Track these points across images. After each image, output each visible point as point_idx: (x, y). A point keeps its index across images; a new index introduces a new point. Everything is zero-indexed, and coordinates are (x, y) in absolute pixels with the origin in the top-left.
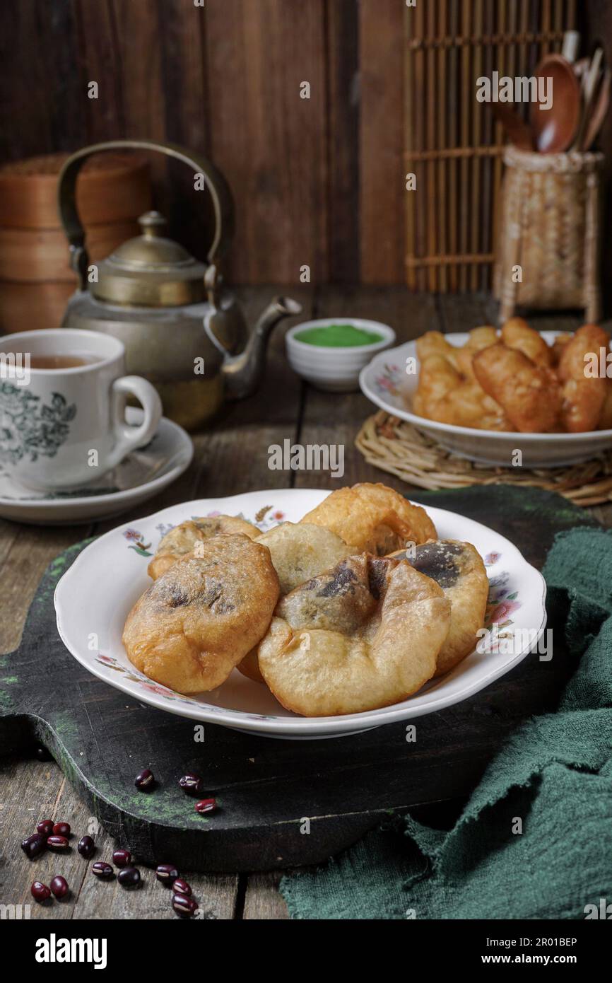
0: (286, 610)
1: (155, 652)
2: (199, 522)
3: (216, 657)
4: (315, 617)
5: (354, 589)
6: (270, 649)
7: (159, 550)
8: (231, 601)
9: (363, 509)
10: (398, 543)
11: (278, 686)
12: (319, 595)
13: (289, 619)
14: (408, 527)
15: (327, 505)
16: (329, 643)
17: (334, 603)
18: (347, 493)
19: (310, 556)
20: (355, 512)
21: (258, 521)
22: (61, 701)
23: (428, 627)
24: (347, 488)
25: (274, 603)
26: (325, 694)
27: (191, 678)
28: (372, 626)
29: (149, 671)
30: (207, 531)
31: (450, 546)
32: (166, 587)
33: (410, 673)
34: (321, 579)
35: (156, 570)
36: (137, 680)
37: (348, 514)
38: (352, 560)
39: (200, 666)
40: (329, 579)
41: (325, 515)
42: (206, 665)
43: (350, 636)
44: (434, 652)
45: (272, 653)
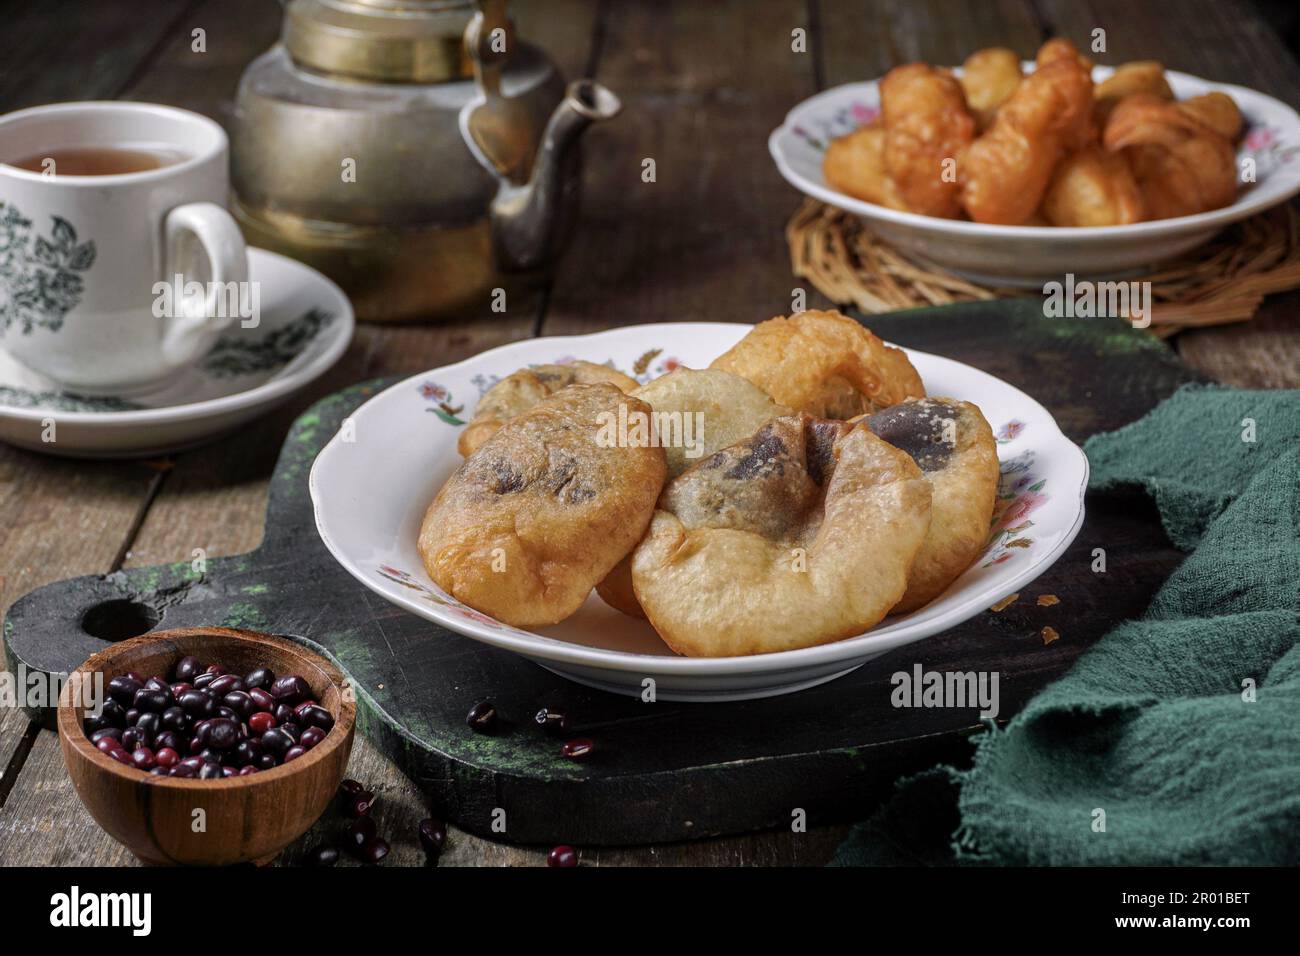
0: (675, 499)
1: (471, 561)
2: (540, 372)
3: (565, 570)
4: (721, 511)
5: (782, 466)
6: (649, 558)
7: (477, 414)
8: (588, 484)
9: (805, 351)
10: (862, 407)
11: (662, 614)
12: (727, 476)
13: (680, 514)
14: (877, 380)
15: (748, 344)
16: (742, 548)
17: (751, 490)
18: (782, 325)
19: (717, 419)
20: (791, 355)
21: (638, 373)
22: (339, 617)
23: (894, 524)
24: (782, 318)
25: (657, 489)
26: (734, 622)
27: (526, 602)
28: (811, 525)
29: (460, 590)
30: (552, 385)
31: (941, 408)
32: (487, 464)
33: (865, 592)
34: (732, 452)
35: (472, 443)
36: (443, 603)
37: (782, 358)
38: (781, 424)
39: (541, 584)
40: (744, 453)
41: (744, 361)
42: (550, 582)
43: (776, 540)
44: (903, 562)
45: (652, 564)
